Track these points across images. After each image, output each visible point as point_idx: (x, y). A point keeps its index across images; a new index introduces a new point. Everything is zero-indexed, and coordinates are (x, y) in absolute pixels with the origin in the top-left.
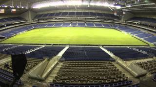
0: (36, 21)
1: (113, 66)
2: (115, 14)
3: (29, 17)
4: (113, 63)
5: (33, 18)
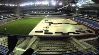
1: (71, 42)
4: (70, 41)
5: (20, 13)
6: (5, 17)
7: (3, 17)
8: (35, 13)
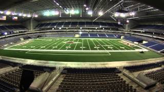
0: (38, 30)
1: (119, 77)
2: (119, 23)
3: (30, 26)
5: (34, 27)
6: (10, 33)
7: (8, 34)
8: (60, 28)
